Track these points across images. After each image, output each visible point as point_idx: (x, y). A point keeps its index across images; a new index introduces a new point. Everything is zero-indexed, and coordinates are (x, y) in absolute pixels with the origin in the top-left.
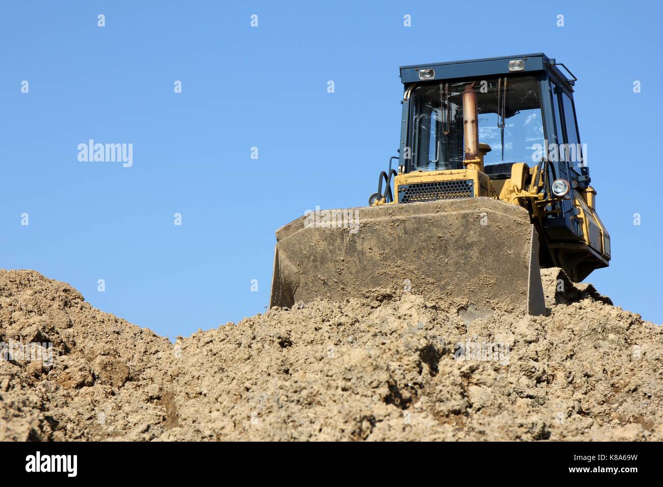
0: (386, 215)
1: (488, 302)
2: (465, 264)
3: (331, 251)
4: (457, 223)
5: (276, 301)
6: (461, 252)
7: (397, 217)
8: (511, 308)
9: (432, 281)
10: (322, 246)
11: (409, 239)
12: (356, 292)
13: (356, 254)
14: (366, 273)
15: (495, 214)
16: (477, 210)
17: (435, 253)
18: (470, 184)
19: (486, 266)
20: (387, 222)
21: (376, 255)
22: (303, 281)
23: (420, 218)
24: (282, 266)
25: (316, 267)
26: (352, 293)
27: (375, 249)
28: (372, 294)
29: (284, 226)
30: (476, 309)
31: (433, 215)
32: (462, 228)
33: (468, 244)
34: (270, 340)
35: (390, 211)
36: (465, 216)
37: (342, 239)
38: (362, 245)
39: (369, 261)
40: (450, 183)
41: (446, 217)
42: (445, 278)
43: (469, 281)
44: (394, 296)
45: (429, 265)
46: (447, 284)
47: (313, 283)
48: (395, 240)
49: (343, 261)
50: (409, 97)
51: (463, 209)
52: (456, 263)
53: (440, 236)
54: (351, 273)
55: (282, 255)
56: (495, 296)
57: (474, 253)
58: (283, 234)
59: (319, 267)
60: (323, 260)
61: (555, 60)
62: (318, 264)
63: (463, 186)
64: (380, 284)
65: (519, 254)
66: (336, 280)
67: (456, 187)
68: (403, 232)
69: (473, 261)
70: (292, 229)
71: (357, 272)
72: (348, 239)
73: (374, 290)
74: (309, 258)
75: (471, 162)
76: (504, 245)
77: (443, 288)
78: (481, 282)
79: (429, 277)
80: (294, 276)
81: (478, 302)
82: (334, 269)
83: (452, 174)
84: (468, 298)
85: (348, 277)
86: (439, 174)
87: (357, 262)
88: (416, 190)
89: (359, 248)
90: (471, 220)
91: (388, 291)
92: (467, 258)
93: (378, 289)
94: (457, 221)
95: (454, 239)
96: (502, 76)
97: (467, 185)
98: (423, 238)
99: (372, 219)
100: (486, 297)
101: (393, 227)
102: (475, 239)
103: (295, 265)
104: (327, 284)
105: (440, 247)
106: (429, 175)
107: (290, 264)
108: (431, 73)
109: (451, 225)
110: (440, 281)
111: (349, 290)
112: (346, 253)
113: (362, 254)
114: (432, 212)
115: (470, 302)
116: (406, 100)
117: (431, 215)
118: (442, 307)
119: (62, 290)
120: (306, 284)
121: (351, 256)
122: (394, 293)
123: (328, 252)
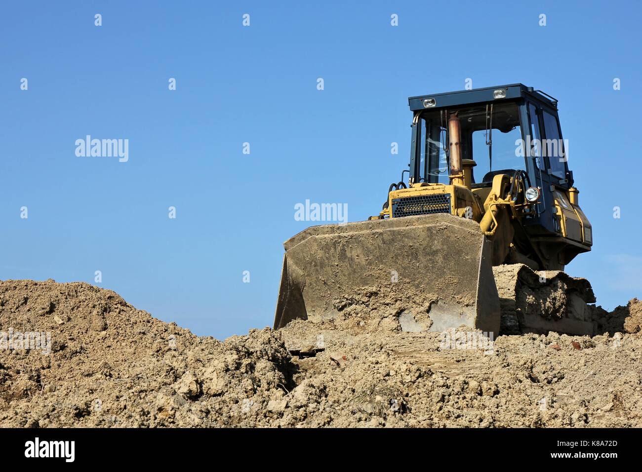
0: (367, 229)
1: (453, 297)
2: (432, 267)
3: (327, 258)
4: (423, 235)
5: (283, 300)
6: (428, 257)
7: (377, 231)
8: (472, 302)
9: (408, 281)
10: (320, 254)
11: (387, 248)
12: (350, 290)
13: (347, 260)
14: (356, 275)
15: (453, 227)
16: (438, 224)
17: (408, 259)
18: (448, 197)
19: (449, 269)
20: (369, 235)
21: (363, 260)
22: (308, 282)
23: (394, 231)
24: (290, 270)
25: (317, 270)
26: (347, 291)
27: (361, 256)
28: (362, 291)
29: (289, 239)
30: (445, 303)
31: (404, 228)
32: (428, 239)
33: (434, 251)
34: (67, 412)
35: (370, 226)
36: (429, 229)
37: (335, 248)
38: (351, 253)
39: (357, 265)
40: (432, 197)
41: (414, 230)
42: (418, 278)
43: (437, 281)
44: (379, 293)
45: (405, 268)
46: (420, 283)
47: (316, 282)
48: (376, 249)
49: (337, 265)
50: (417, 122)
51: (427, 223)
52: (426, 267)
53: (411, 245)
54: (345, 275)
55: (290, 262)
56: (458, 293)
57: (439, 258)
58: (289, 245)
59: (319, 270)
60: (322, 265)
61: (533, 88)
62: (318, 268)
63: (442, 199)
64: (368, 284)
65: (475, 258)
66: (333, 281)
67: (437, 199)
68: (381, 242)
69: (438, 265)
70: (296, 241)
71: (349, 274)
72: (339, 248)
73: (363, 288)
74: (311, 263)
75: (455, 177)
76: (462, 251)
77: (417, 286)
78: (447, 282)
79: (405, 278)
80: (300, 278)
81: (446, 297)
82: (331, 272)
83: (433, 189)
84: (437, 294)
85: (342, 278)
86: (424, 190)
87: (348, 266)
88: (406, 203)
89: (349, 255)
90: (435, 232)
91: (374, 289)
92: (433, 262)
93: (366, 287)
94: (424, 233)
95: (422, 247)
96: (489, 103)
97: (446, 198)
98: (398, 247)
99: (357, 232)
100: (452, 293)
101: (373, 239)
102: (439, 248)
103: (301, 269)
104: (327, 284)
105: (412, 254)
106: (416, 190)
107: (297, 268)
108: (433, 102)
109: (418, 236)
110: (415, 281)
111: (344, 289)
112: (339, 259)
113: (352, 260)
114: (403, 226)
115: (440, 297)
116: (414, 124)
117: (402, 228)
118: (417, 301)
119: (107, 297)
120: (311, 284)
121: (343, 262)
122: (379, 291)
123: (325, 258)
